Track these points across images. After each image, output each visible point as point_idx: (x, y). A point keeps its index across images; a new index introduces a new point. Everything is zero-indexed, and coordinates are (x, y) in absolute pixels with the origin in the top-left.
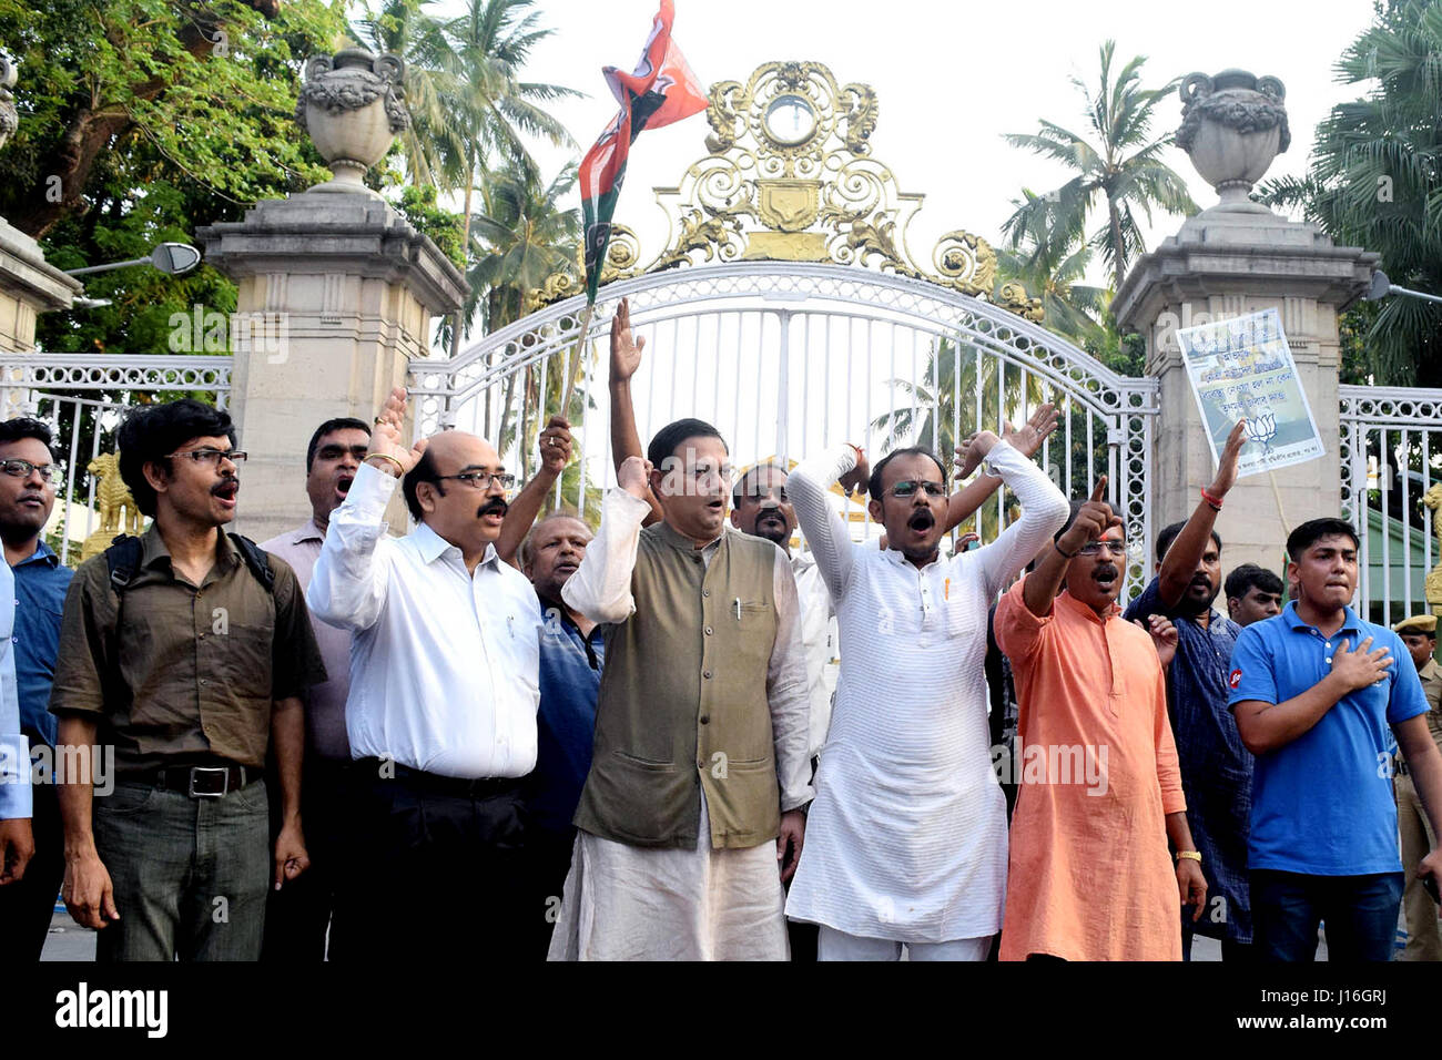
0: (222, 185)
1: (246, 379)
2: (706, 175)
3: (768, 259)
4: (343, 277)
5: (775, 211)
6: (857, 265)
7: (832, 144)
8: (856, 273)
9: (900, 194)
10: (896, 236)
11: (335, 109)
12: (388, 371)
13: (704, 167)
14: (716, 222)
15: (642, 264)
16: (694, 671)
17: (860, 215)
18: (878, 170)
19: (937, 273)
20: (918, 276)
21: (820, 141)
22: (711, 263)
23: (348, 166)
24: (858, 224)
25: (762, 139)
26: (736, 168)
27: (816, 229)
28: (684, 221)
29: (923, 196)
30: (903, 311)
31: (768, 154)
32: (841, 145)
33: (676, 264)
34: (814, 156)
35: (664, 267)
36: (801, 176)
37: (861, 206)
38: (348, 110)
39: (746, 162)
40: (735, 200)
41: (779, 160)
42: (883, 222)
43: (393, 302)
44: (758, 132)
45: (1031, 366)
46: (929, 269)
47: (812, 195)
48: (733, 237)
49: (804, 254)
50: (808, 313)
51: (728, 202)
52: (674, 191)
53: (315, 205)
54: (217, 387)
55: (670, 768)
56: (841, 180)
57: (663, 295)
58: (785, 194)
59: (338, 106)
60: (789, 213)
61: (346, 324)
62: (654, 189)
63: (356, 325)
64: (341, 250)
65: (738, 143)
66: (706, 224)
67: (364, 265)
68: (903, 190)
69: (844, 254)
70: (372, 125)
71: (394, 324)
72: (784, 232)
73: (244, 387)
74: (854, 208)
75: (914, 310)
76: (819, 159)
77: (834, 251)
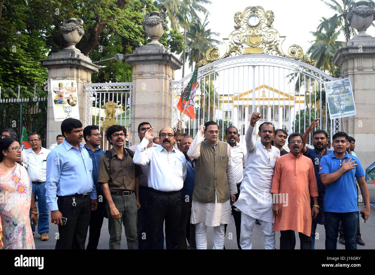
0: (128, 37)
1: (136, 88)
2: (235, 35)
3: (249, 54)
4: (155, 64)
5: (250, 42)
6: (270, 54)
7: (264, 25)
8: (270, 56)
9: (280, 37)
10: (279, 47)
11: (151, 26)
12: (166, 84)
13: (234, 33)
14: (237, 46)
15: (220, 57)
16: (214, 169)
17: (271, 42)
18: (275, 31)
19: (290, 55)
20: (284, 56)
21: (261, 25)
22: (236, 56)
23: (155, 38)
24: (270, 45)
25: (247, 25)
26: (241, 33)
27: (261, 46)
28: (230, 46)
29: (286, 37)
30: (281, 64)
31: (249, 29)
32: (266, 25)
33: (228, 56)
34: (259, 29)
35: (226, 57)
36: (257, 34)
37: (271, 40)
38: (154, 26)
39: (243, 31)
40: (241, 40)
41: (251, 30)
42: (276, 43)
43: (166, 69)
44: (247, 23)
45: (312, 76)
46: (287, 54)
47: (259, 38)
48: (241, 49)
49: (258, 52)
50: (259, 66)
51: (240, 41)
52: (227, 39)
53: (148, 48)
54: (130, 89)
55: (210, 188)
56: (266, 34)
57: (226, 63)
58: (253, 38)
59: (152, 25)
60: (254, 43)
61: (156, 75)
62: (223, 39)
63: (158, 75)
64: (154, 59)
65: (242, 27)
66: (235, 46)
67: (159, 62)
68: (281, 36)
69: (267, 52)
70: (159, 29)
71: (166, 74)
72: (254, 47)
73: (135, 90)
74: (269, 40)
75: (284, 64)
76: (261, 29)
77: (265, 51)
